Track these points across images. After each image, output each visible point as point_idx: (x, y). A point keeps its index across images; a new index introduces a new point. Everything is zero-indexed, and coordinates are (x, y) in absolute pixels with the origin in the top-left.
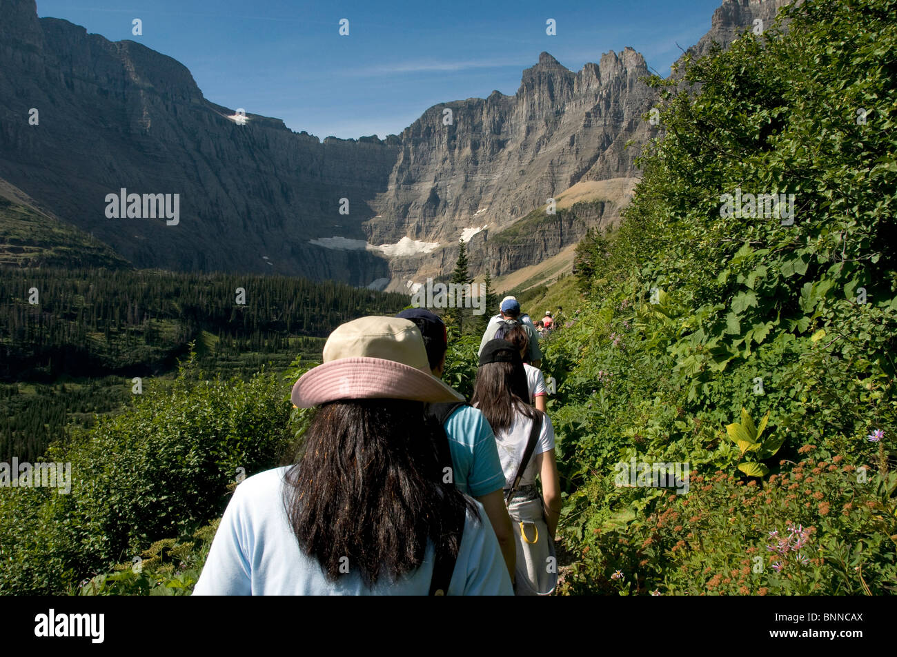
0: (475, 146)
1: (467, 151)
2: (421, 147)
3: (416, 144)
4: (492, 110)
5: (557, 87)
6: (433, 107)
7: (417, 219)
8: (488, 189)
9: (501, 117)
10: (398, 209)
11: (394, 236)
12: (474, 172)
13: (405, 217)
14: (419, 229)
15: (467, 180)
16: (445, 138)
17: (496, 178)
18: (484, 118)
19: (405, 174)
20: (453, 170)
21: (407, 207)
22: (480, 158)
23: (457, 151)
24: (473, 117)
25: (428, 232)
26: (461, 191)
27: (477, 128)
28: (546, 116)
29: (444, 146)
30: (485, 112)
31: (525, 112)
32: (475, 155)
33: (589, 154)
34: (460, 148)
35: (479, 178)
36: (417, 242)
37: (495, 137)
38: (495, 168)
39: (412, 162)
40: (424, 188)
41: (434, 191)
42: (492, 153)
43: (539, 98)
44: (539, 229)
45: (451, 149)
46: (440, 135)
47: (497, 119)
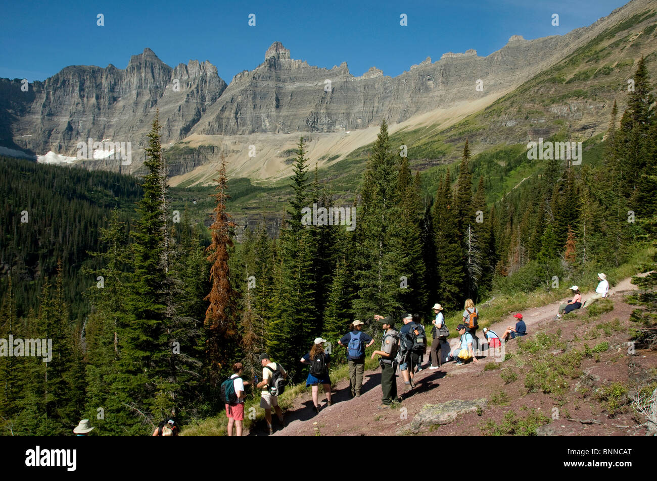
0: (98, 98)
1: (93, 100)
2: (58, 93)
3: (55, 90)
4: (109, 77)
5: (156, 71)
6: (68, 67)
7: (58, 141)
8: (110, 126)
9: (115, 82)
10: (44, 132)
11: (43, 150)
12: (99, 114)
13: (49, 137)
14: (60, 147)
15: (94, 119)
16: (77, 89)
17: (114, 121)
18: (103, 80)
19: (47, 109)
20: (84, 111)
21: (50, 131)
22: (102, 106)
23: (85, 99)
24: (95, 78)
25: (67, 150)
26: (91, 126)
27: (98, 86)
28: (150, 88)
29: (76, 94)
30: (104, 77)
31: (135, 83)
32: (98, 104)
33: (190, 118)
34: (88, 98)
35: (102, 119)
36: (60, 156)
37: (111, 94)
38: (113, 114)
39: (52, 102)
40: (61, 120)
41: (69, 123)
42: (110, 104)
43: (145, 76)
44: (182, 157)
45: (82, 97)
46: (73, 87)
47: (113, 83)
